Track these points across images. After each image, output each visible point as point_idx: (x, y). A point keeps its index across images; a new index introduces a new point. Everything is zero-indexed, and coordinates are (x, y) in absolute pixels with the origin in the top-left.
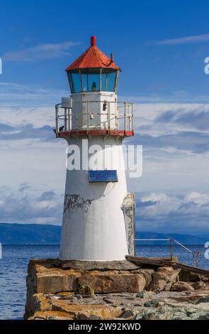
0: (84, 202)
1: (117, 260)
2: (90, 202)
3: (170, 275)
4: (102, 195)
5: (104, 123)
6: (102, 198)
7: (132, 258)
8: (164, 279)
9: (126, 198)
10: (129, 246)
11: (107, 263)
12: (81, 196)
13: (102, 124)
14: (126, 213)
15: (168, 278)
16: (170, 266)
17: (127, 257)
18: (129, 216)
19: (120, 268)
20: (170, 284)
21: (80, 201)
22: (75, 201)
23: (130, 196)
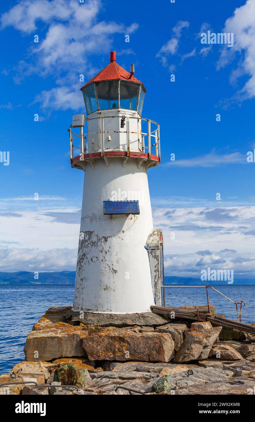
0: (99, 240)
1: (139, 312)
2: (106, 240)
3: (207, 337)
4: (120, 230)
5: (124, 145)
6: (121, 235)
7: (159, 309)
8: (200, 342)
9: (151, 235)
10: (155, 295)
11: (126, 317)
12: (96, 233)
13: (121, 147)
14: (151, 253)
15: (205, 341)
16: (206, 320)
17: (152, 308)
18: (156, 257)
19: (142, 322)
20: (208, 350)
21: (94, 239)
22: (89, 239)
23: (156, 233)
